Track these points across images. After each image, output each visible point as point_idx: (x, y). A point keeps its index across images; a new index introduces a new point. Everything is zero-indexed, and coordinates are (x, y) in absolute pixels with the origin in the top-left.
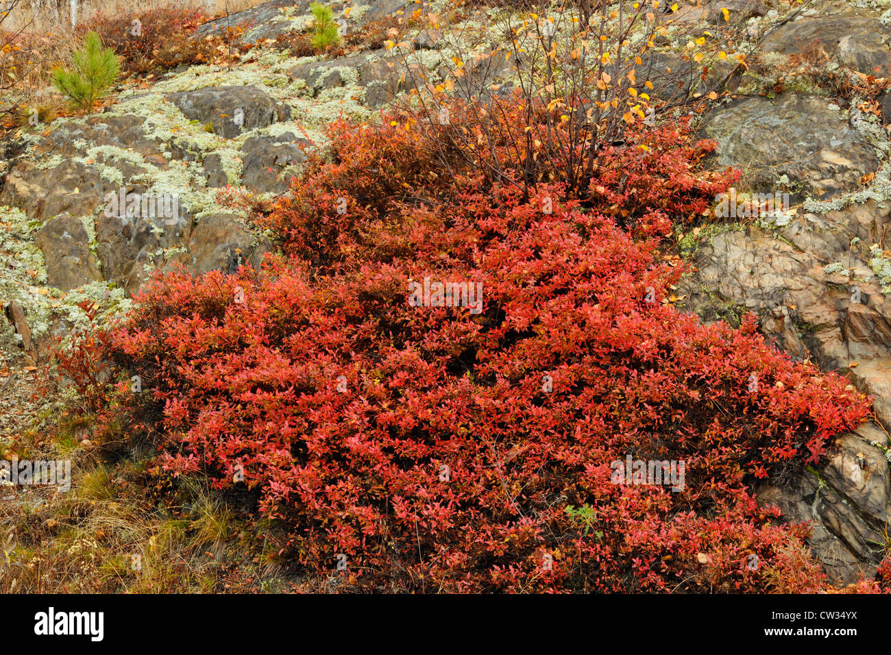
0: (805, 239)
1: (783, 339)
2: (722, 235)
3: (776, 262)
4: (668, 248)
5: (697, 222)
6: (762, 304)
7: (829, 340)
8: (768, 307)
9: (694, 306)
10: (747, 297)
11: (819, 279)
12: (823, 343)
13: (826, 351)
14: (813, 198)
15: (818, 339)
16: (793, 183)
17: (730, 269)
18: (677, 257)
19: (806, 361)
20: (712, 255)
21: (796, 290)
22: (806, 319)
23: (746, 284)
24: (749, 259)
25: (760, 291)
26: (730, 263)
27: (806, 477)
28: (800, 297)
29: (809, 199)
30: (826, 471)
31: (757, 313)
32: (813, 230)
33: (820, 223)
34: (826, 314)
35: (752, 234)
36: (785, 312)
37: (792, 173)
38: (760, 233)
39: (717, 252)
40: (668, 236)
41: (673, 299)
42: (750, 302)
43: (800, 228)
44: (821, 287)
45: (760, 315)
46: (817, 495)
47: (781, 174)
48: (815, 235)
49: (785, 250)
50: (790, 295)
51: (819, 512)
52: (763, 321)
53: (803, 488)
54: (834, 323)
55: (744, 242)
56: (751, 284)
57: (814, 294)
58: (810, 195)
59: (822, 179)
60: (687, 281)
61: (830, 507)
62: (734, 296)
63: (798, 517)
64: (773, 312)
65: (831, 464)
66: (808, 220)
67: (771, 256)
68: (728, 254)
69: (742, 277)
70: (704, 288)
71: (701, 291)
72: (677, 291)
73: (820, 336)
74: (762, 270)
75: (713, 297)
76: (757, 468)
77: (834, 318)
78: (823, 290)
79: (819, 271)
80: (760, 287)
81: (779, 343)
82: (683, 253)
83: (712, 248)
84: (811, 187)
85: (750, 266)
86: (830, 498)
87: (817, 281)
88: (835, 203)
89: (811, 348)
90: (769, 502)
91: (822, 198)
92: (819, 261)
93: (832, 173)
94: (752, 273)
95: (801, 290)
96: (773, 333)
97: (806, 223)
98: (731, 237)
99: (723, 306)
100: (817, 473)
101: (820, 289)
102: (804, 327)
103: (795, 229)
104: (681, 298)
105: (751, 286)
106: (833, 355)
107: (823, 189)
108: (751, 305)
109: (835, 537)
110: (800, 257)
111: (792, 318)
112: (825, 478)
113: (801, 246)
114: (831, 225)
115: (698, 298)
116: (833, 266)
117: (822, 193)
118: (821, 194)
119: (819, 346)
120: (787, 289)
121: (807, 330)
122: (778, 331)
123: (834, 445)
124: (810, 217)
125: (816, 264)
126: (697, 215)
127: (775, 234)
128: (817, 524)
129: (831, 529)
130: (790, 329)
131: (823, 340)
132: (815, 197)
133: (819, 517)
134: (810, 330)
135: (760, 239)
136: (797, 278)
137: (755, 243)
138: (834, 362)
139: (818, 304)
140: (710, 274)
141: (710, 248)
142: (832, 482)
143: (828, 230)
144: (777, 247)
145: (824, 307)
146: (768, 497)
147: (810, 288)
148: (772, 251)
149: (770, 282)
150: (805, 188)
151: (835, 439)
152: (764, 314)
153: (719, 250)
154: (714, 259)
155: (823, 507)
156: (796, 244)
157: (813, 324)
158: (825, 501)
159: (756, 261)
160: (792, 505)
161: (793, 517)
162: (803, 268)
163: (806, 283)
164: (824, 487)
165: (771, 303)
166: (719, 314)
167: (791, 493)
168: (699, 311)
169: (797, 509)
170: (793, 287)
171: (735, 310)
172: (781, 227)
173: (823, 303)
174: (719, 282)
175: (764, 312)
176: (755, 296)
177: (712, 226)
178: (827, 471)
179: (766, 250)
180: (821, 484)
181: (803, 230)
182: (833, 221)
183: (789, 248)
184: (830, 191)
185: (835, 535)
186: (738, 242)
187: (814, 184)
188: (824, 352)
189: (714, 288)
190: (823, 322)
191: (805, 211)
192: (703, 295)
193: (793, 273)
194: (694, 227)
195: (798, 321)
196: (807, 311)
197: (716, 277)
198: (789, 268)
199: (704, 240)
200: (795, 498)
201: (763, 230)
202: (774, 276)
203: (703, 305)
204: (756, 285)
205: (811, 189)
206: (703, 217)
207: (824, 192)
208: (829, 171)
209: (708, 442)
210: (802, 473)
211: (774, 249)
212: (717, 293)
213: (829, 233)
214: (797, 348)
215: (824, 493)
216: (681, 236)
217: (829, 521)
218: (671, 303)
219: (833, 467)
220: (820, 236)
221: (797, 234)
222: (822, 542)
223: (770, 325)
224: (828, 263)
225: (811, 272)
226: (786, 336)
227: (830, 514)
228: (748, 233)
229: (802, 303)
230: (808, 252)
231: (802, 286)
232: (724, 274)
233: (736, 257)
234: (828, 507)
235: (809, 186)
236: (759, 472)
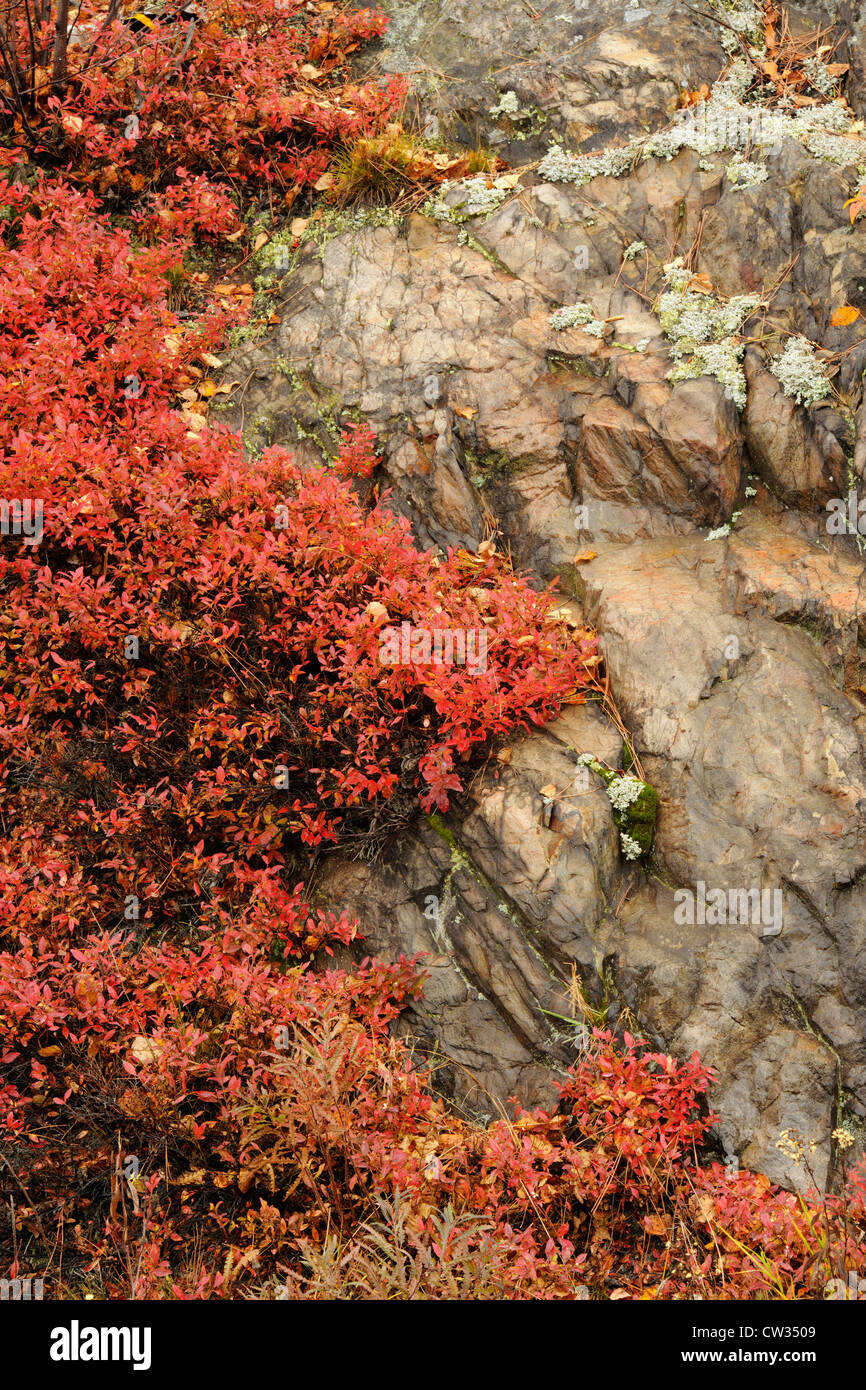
0: (524, 246)
1: (431, 491)
2: (348, 237)
3: (447, 301)
4: (231, 266)
5: (301, 208)
6: (396, 407)
7: (542, 493)
8: (408, 413)
9: (252, 407)
10: (369, 387)
11: (533, 343)
12: (527, 501)
13: (532, 522)
14: (564, 146)
15: (519, 492)
16: (526, 112)
17: (347, 318)
18: (246, 288)
19: (484, 545)
20: (319, 284)
21: (479, 371)
22: (493, 442)
23: (373, 356)
24: (393, 296)
25: (397, 373)
26: (351, 303)
27: (422, 842)
28: (487, 387)
29: (556, 149)
30: (467, 830)
31: (382, 427)
32: (546, 225)
33: (562, 208)
34: (537, 429)
35: (412, 234)
36: (441, 424)
37: (526, 86)
38: (431, 231)
39: (329, 279)
40: (232, 238)
41: (208, 389)
42: (371, 401)
43: (516, 220)
44: (534, 362)
45: (388, 431)
46: (447, 888)
47: (504, 91)
48: (547, 234)
49: (475, 271)
50: (466, 382)
51: (451, 931)
52: (392, 446)
53: (414, 870)
54: (553, 453)
55: (390, 253)
56: (385, 355)
57: (517, 380)
58: (561, 139)
59: (592, 100)
60: (249, 347)
61: (472, 921)
62: (341, 384)
63: (397, 943)
64: (414, 425)
65: (478, 812)
66: (538, 201)
67: (440, 287)
68: (352, 283)
69: (367, 338)
70: (282, 364)
71: (274, 373)
72: (222, 370)
73: (523, 484)
74: (412, 324)
75: (299, 386)
76: (306, 818)
77: (554, 441)
78: (538, 370)
79: (538, 325)
80: (402, 364)
81: (420, 502)
82: (259, 279)
83: (322, 266)
84: (563, 119)
85: (391, 311)
86: (474, 897)
87: (528, 348)
88: (611, 156)
89: (503, 513)
90: (339, 900)
91: (587, 147)
92: (546, 300)
93: (613, 83)
94: (392, 328)
95: (490, 369)
96: (410, 477)
97: (532, 206)
98: (366, 243)
99: (315, 409)
100: (448, 832)
101: (528, 368)
102: (489, 461)
103: (506, 222)
104: (226, 388)
105: (384, 361)
106: (543, 533)
107: (590, 126)
108: (372, 408)
109: (481, 996)
110: (501, 288)
111: (462, 441)
112: (467, 848)
113: (512, 264)
114: (587, 213)
115: (264, 388)
116: (569, 313)
117: (586, 134)
118: (585, 137)
119: (519, 507)
120: (459, 367)
121: (495, 470)
122: (420, 472)
123: (493, 762)
124: (545, 193)
125: (537, 307)
126: (305, 188)
127: (463, 234)
128: (443, 961)
129: (472, 975)
130: (447, 467)
131: (528, 494)
132: (571, 145)
133: (448, 943)
134: (503, 470)
135: (428, 245)
136: (485, 341)
137: (415, 255)
138: (545, 549)
139: (523, 405)
140: (302, 329)
141: (318, 267)
142: (480, 858)
143: (576, 223)
144: (460, 265)
145: (534, 415)
146: (339, 889)
147: (510, 364)
148: (446, 275)
149: (425, 349)
150: (547, 126)
151: (499, 746)
152: (396, 430)
153: (333, 273)
154: (320, 293)
155: (458, 920)
156: (502, 258)
157: (508, 454)
158: (462, 905)
159: (407, 299)
160: (388, 913)
161: (385, 944)
162: (505, 318)
163: (504, 352)
164: (463, 869)
165: (415, 402)
166: (305, 427)
167: (389, 881)
168: (263, 419)
169: (395, 922)
170: (473, 364)
171: (338, 417)
172: (475, 216)
173: (535, 402)
174: (318, 350)
175: (398, 423)
176: (385, 386)
177: (331, 214)
178: (470, 830)
179: (434, 274)
180: (458, 860)
181: (522, 224)
182: (595, 201)
183: (484, 267)
184: (605, 129)
185: (480, 990)
186: (378, 254)
187: (570, 113)
188: (527, 523)
189: (302, 365)
190: (530, 449)
191: (540, 179)
192: (278, 381)
193: (479, 330)
194: (296, 215)
195: (471, 446)
196: (498, 422)
197: (314, 338)
198: (472, 317)
199: (308, 248)
200: (398, 894)
201: (437, 223)
202: (436, 337)
203: (272, 406)
204: (395, 357)
205: (562, 125)
206: (317, 194)
207: (591, 133)
208: (608, 82)
209: (197, 752)
210: (416, 833)
211: (453, 270)
212: (308, 375)
213: (578, 231)
214: (465, 514)
215: (462, 883)
216: (262, 239)
217: (467, 956)
218: (205, 399)
219: (481, 819)
220: (558, 240)
221: (509, 233)
222: (451, 1007)
223: (405, 456)
224: (561, 306)
225: (519, 326)
226: (437, 484)
227: (471, 939)
228: (403, 232)
229: (489, 403)
230: (526, 277)
231: (493, 361)
232: (333, 332)
233: (366, 290)
234: (468, 921)
235: (557, 118)
236: (312, 828)
